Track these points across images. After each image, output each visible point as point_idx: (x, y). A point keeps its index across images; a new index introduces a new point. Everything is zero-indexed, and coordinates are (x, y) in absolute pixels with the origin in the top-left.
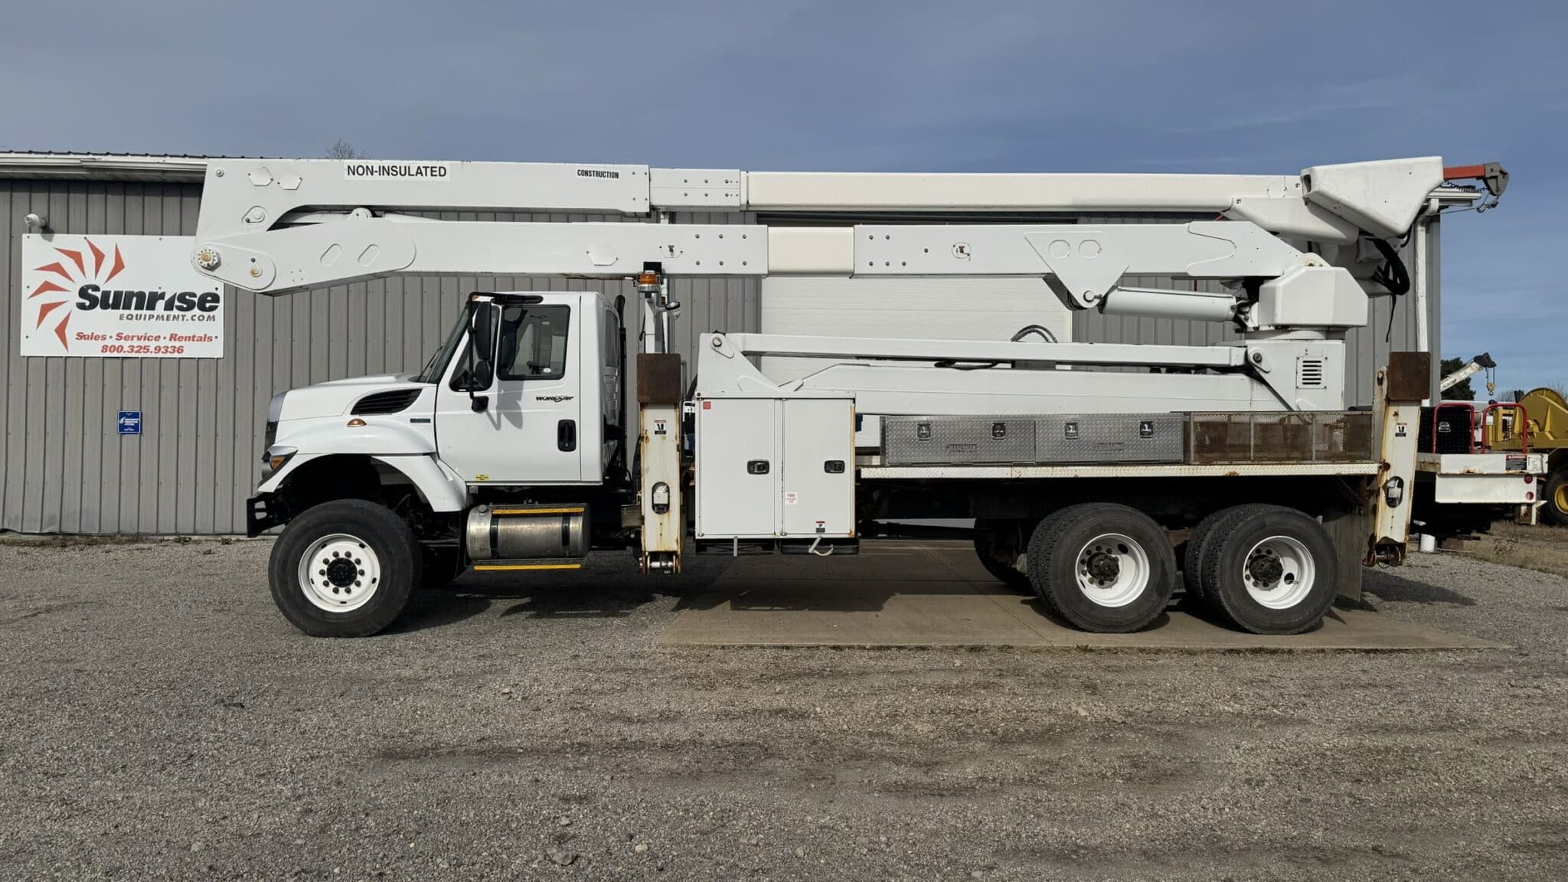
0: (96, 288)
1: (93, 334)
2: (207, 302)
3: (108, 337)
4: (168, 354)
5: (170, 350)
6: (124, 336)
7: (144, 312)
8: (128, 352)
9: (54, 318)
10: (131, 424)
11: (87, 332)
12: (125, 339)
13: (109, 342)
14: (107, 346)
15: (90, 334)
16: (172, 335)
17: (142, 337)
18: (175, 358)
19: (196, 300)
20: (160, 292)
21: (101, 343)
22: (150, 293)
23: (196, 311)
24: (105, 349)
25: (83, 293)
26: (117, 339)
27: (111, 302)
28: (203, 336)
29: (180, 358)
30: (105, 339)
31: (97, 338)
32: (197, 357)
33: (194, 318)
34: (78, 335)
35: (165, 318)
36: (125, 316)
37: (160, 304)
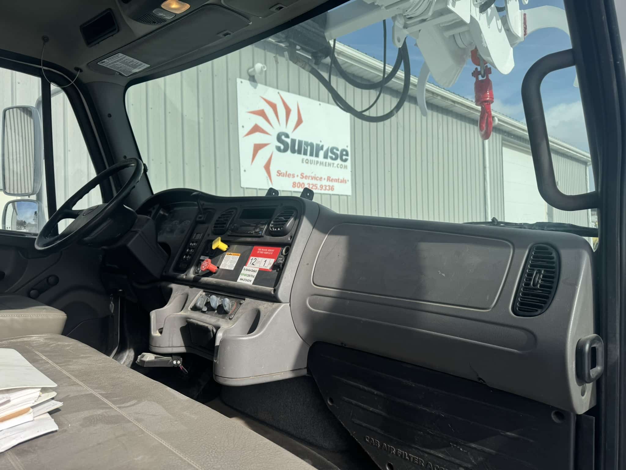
0: (287, 136)
1: (286, 172)
2: (342, 155)
3: (296, 176)
4: (327, 191)
5: (328, 188)
6: (304, 175)
7: (314, 158)
12: (305, 178)
13: (297, 180)
14: (296, 183)
15: (285, 173)
16: (328, 177)
17: (313, 177)
18: (330, 194)
20: (321, 144)
21: (292, 180)
22: (316, 144)
25: (279, 139)
26: (301, 178)
27: (296, 148)
28: (342, 179)
29: (332, 194)
30: (294, 177)
33: (339, 166)
34: (278, 172)
35: (324, 164)
36: (305, 160)
37: (321, 153)
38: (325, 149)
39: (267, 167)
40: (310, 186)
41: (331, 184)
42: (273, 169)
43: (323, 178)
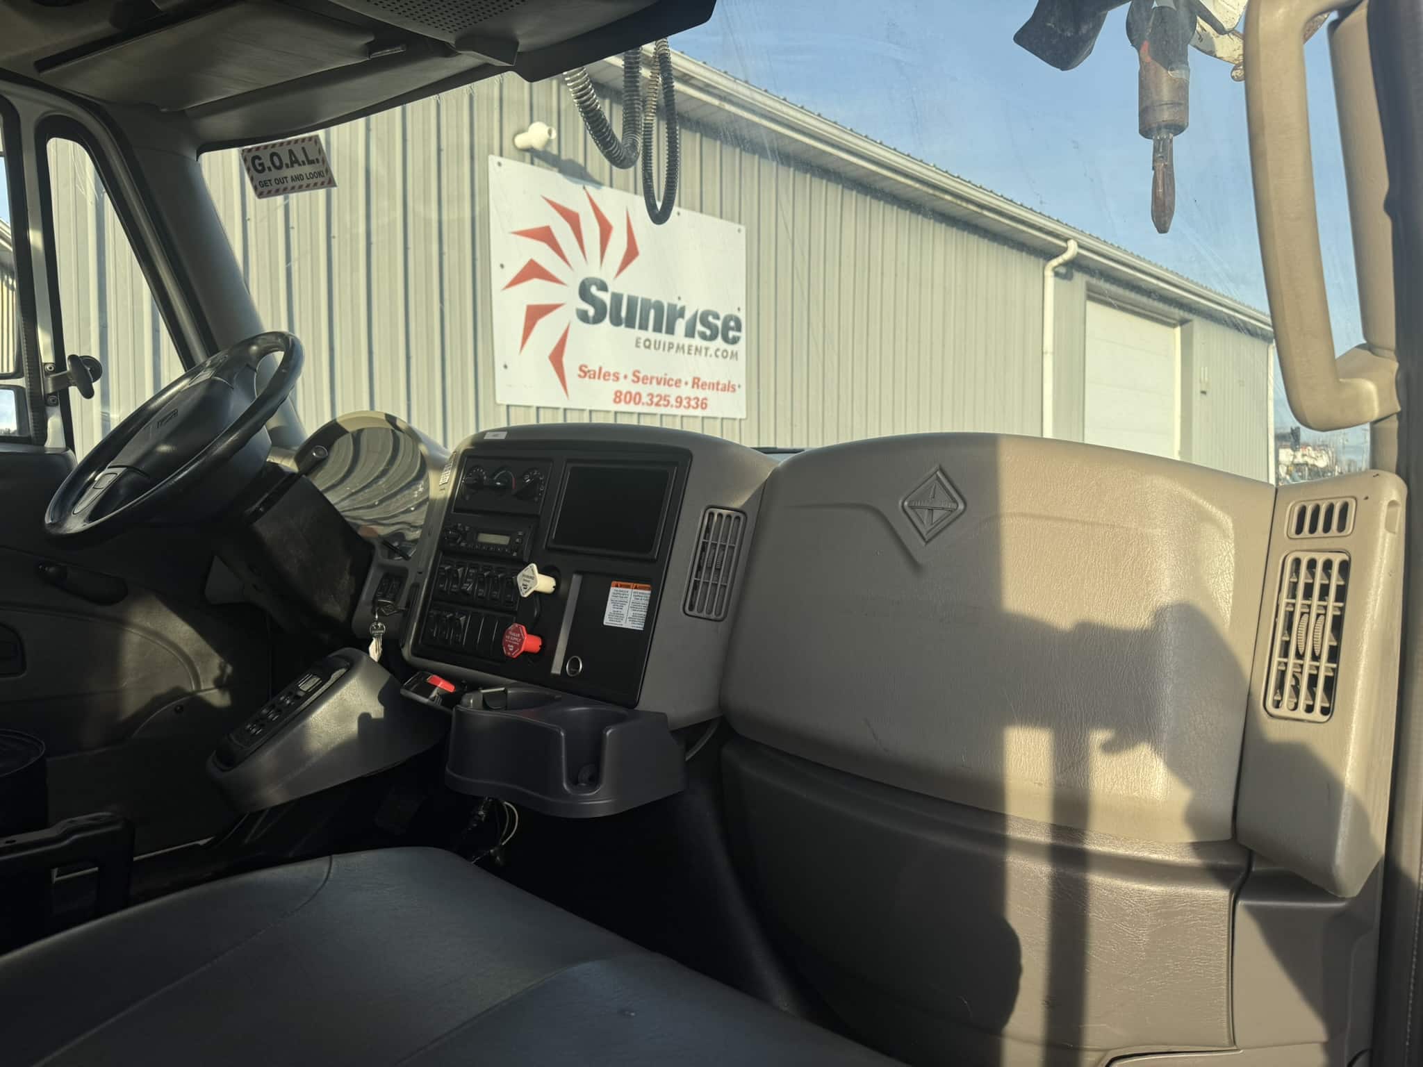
0: (603, 287)
1: (600, 369)
3: (621, 376)
4: (691, 409)
5: (693, 403)
6: (641, 376)
7: (663, 337)
8: (648, 404)
9: (547, 331)
11: (594, 367)
12: (643, 383)
13: (625, 386)
14: (621, 393)
15: (597, 370)
16: (694, 379)
17: (661, 379)
18: (697, 417)
19: (719, 323)
20: (679, 305)
21: (611, 387)
22: (669, 305)
23: (719, 342)
24: (618, 397)
25: (584, 293)
26: (633, 381)
27: (623, 314)
28: (727, 384)
29: (703, 418)
30: (618, 379)
31: (606, 376)
32: (720, 416)
33: (719, 353)
34: (581, 369)
35: (686, 351)
36: (642, 341)
37: (681, 325)
38: (688, 315)
39: (557, 358)
40: (655, 400)
41: (701, 394)
42: (570, 362)
43: (683, 381)
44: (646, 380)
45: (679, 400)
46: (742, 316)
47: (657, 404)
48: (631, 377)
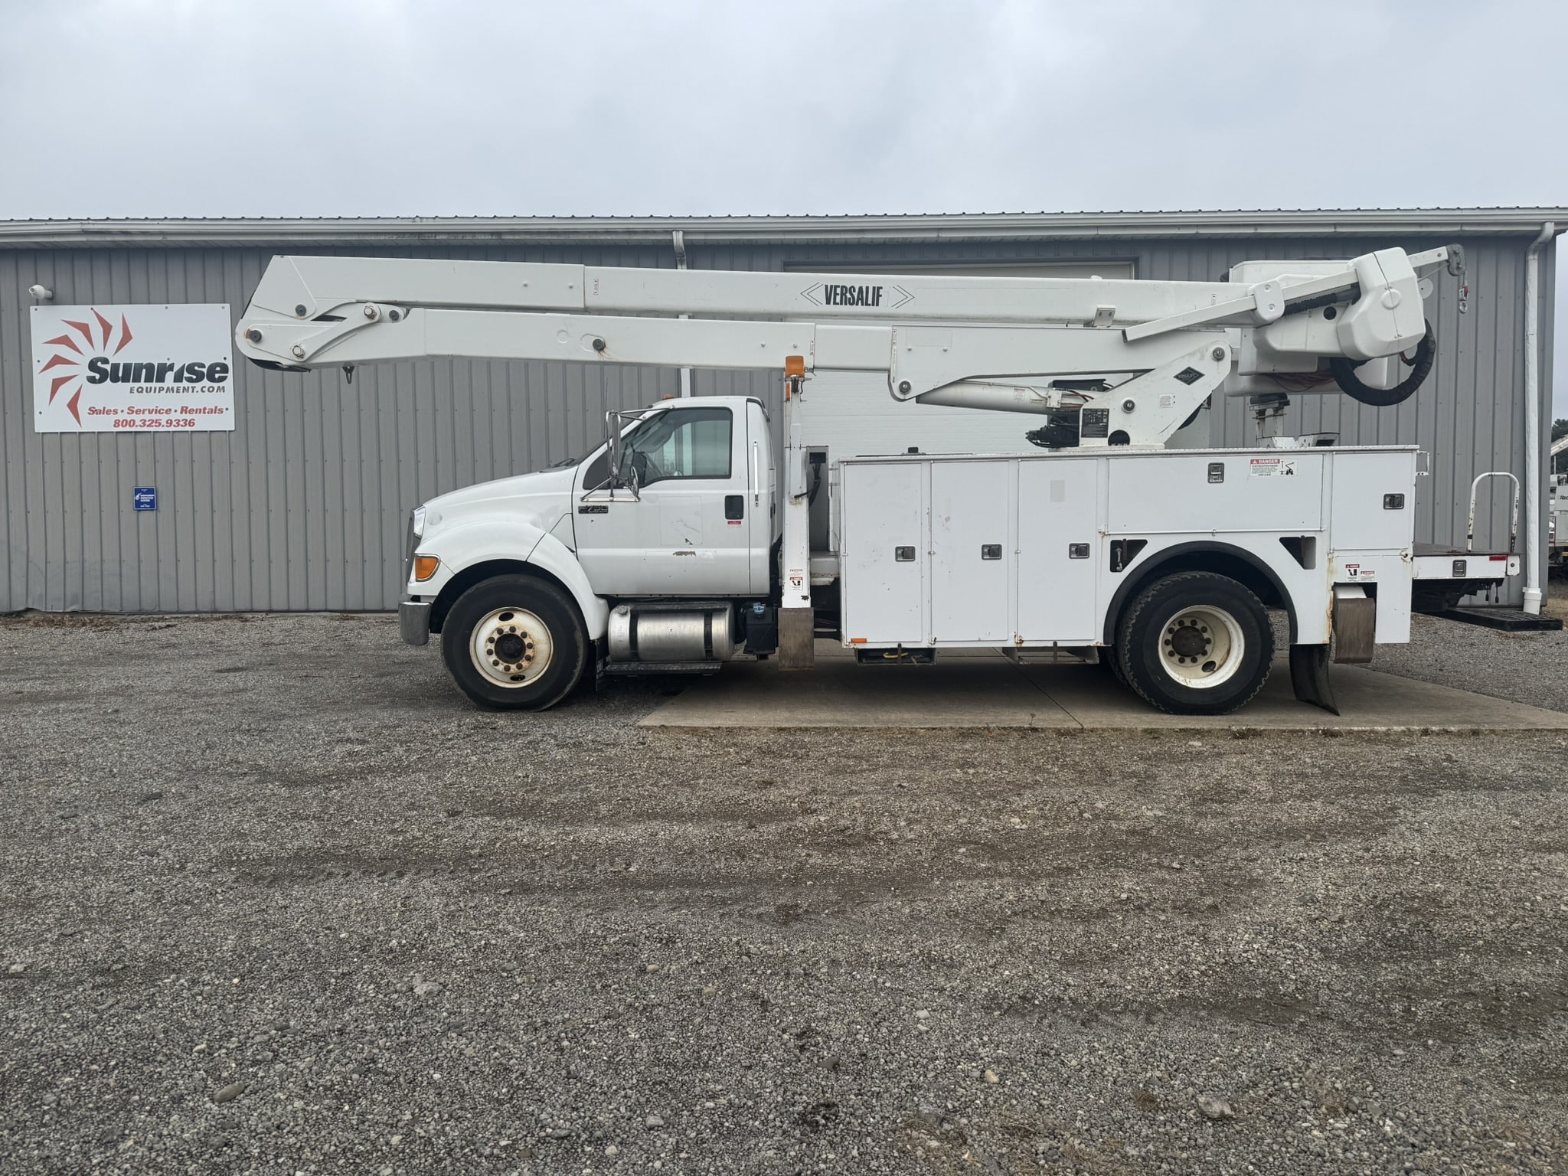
0: (105, 361)
1: (104, 408)
2: (215, 373)
3: (119, 411)
4: (180, 427)
5: (181, 423)
6: (135, 410)
7: (154, 384)
8: (141, 426)
9: (66, 392)
10: (146, 501)
11: (99, 407)
12: (136, 414)
13: (121, 417)
14: (119, 421)
15: (102, 409)
16: (182, 408)
17: (153, 410)
18: (187, 432)
19: (205, 370)
20: (168, 363)
21: (113, 418)
22: (158, 364)
23: (205, 382)
24: (117, 423)
25: (92, 366)
26: (128, 413)
27: (120, 375)
28: (214, 408)
29: (192, 432)
30: (117, 413)
31: (108, 412)
32: (209, 430)
33: (204, 389)
34: (90, 409)
35: (175, 390)
36: (135, 391)
37: (170, 376)
38: (176, 369)
39: (73, 406)
40: (147, 423)
41: (188, 417)
42: (82, 407)
43: (173, 411)
44: (138, 412)
45: (169, 423)
46: (229, 363)
47: (148, 426)
48: (126, 411)
